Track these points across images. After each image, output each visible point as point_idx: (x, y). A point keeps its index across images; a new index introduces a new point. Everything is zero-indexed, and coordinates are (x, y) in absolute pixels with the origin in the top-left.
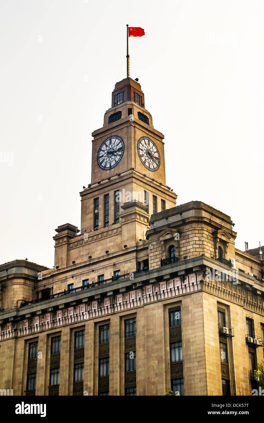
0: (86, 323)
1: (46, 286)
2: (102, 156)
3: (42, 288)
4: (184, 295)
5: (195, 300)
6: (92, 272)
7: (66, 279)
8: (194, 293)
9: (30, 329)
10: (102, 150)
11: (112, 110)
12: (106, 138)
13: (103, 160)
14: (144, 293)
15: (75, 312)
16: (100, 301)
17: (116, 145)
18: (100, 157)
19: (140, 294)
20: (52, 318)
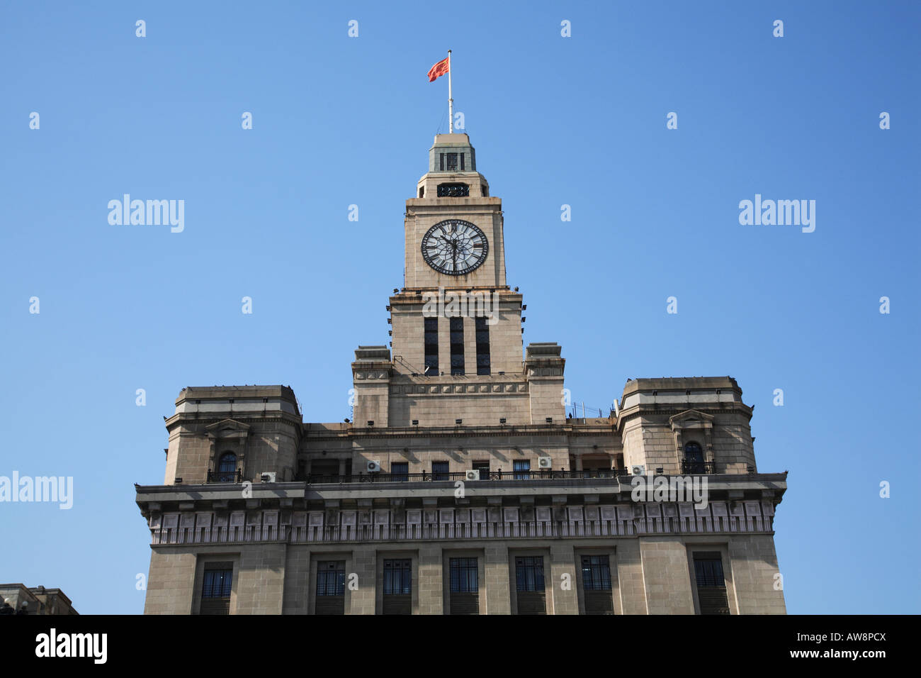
0: (487, 546)
1: (328, 454)
2: (434, 248)
3: (316, 456)
4: (733, 535)
5: (758, 548)
6: (457, 451)
7: (389, 450)
8: (756, 534)
9: (328, 531)
10: (433, 237)
11: (446, 176)
12: (443, 218)
13: (437, 255)
14: (640, 514)
15: (459, 520)
16: (524, 508)
17: (469, 237)
18: (429, 247)
19: (624, 514)
20: (394, 521)
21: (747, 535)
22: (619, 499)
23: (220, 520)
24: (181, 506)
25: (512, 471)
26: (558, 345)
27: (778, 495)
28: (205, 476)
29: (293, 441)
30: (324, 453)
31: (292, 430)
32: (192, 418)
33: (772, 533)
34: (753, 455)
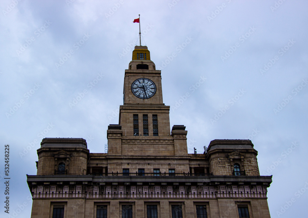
0: (161, 201)
1: (98, 165)
2: (136, 88)
3: (94, 165)
4: (252, 199)
5: (261, 203)
6: (147, 165)
7: (122, 164)
8: (261, 198)
9: (101, 194)
10: (135, 84)
11: (139, 62)
12: (139, 77)
13: (137, 91)
14: (218, 190)
15: (150, 191)
16: (175, 187)
17: (149, 85)
18: (134, 88)
19: (212, 190)
20: (126, 191)
21: (257, 199)
22: (210, 184)
23: (59, 189)
24: (45, 183)
25: (168, 173)
26: (184, 126)
27: (268, 184)
28: (53, 172)
29: (86, 159)
30: (97, 164)
31: (86, 156)
32: (48, 149)
33: (266, 198)
34: (258, 169)
